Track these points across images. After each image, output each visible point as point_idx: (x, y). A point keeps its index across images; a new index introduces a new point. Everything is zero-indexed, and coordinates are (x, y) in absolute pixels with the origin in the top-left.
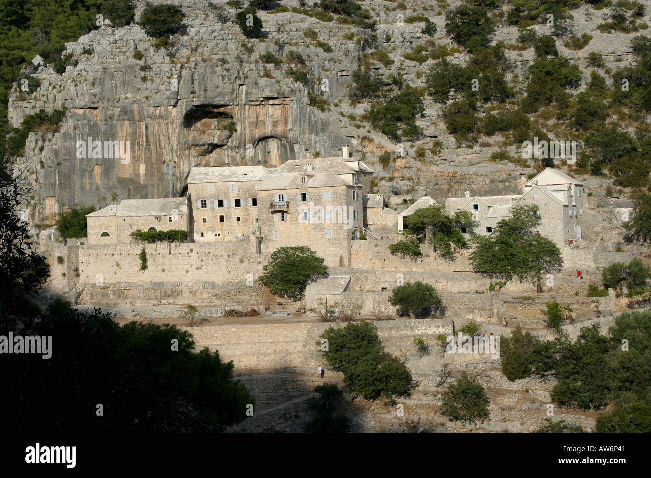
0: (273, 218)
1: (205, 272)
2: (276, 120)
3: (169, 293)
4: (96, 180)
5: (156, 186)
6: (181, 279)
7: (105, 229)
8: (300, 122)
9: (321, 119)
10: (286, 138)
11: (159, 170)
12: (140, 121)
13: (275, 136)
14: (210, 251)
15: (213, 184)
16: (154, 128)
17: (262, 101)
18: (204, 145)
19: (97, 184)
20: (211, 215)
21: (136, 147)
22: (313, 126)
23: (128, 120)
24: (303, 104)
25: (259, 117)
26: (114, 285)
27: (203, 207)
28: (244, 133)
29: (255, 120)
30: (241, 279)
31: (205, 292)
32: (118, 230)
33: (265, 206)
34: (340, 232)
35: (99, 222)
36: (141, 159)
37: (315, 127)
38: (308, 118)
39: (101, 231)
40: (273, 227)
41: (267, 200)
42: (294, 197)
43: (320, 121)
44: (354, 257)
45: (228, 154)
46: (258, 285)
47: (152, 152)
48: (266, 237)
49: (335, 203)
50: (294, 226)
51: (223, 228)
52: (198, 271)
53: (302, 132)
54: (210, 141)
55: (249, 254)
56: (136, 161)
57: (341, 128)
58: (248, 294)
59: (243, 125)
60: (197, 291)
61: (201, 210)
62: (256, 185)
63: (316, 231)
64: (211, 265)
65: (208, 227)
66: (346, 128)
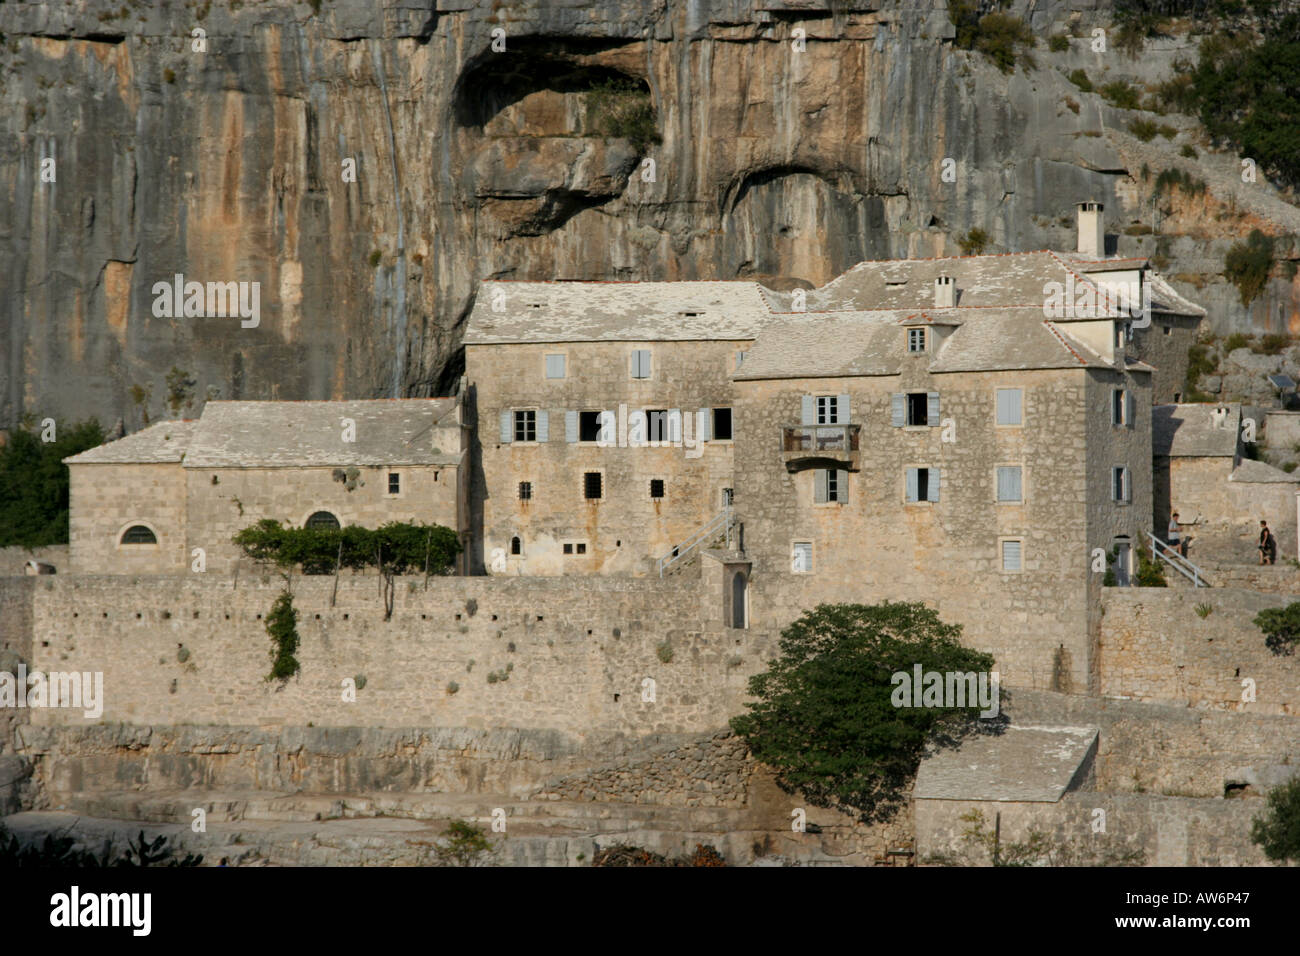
0: (792, 486)
1: (520, 690)
2: (816, 101)
3: (380, 769)
4: (112, 321)
5: (343, 349)
6: (426, 718)
7: (141, 514)
8: (913, 111)
9: (996, 98)
10: (855, 173)
11: (357, 288)
12: (286, 93)
13: (809, 163)
14: (546, 610)
15: (564, 349)
16: (340, 122)
17: (765, 26)
18: (530, 195)
19: (113, 338)
20: (551, 469)
21: (270, 193)
22: (964, 128)
23: (242, 89)
24: (925, 37)
25: (752, 87)
26: (168, 735)
27: (520, 437)
28: (688, 150)
29: (735, 99)
30: (660, 725)
31: (521, 771)
32: (192, 518)
33: (764, 438)
34: (1058, 552)
35: (118, 484)
36: (286, 242)
37: (972, 131)
38: (942, 95)
39: (123, 521)
40: (793, 524)
41: (770, 414)
42: (878, 405)
43: (991, 105)
44: (1115, 653)
45: (624, 232)
46: (725, 748)
47: (331, 218)
48: (763, 562)
49: (1042, 436)
50: (876, 520)
51: (595, 521)
52: (496, 686)
53: (917, 151)
54: (557, 178)
55: (694, 627)
56: (266, 250)
57: (1078, 135)
58: (687, 786)
59: (686, 117)
60: (489, 765)
61: (514, 449)
62: (729, 358)
63: (962, 543)
64: (544, 667)
65: (540, 517)
66: (1098, 135)
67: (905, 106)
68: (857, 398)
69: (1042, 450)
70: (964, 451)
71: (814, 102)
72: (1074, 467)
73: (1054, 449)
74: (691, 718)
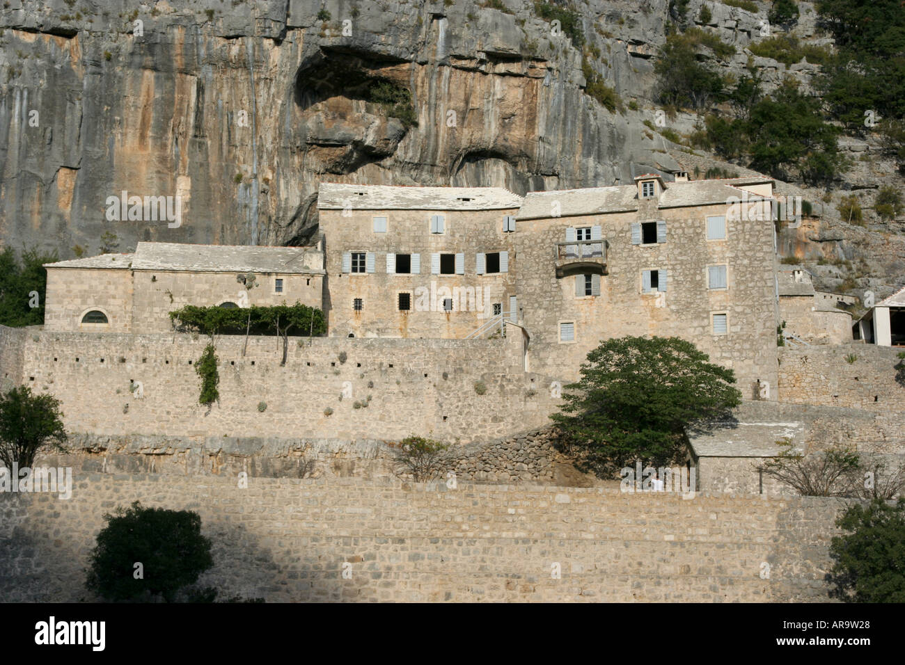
0: (559, 287)
1: (377, 414)
2: (509, 111)
3: (278, 465)
4: (61, 205)
5: (219, 230)
6: (310, 432)
7: (97, 303)
8: (565, 124)
9: (608, 125)
10: (529, 158)
11: (226, 196)
12: (185, 72)
13: (502, 150)
14: (395, 360)
15: (386, 214)
16: (219, 92)
17: (482, 62)
18: (341, 144)
19: (61, 216)
20: (376, 291)
21: (170, 135)
22: (592, 138)
23: (154, 69)
24: (571, 82)
25: (472, 99)
26: (121, 442)
27: (354, 270)
28: (433, 132)
29: (462, 104)
30: (476, 437)
31: (380, 466)
32: (137, 303)
33: (538, 256)
34: (754, 320)
35: (82, 283)
36: (180, 164)
37: (596, 140)
38: (580, 117)
39: (84, 307)
40: (560, 311)
41: (543, 241)
42: (621, 232)
43: (606, 128)
44: (789, 389)
45: (393, 178)
46: (536, 442)
47: (210, 153)
48: (537, 337)
49: (740, 245)
50: (620, 305)
51: (405, 325)
52: (359, 411)
53: (567, 147)
54: (359, 135)
55: (501, 370)
56: (167, 168)
57: (654, 151)
58: (510, 467)
59: (432, 113)
60: (356, 462)
61: (351, 277)
62: (498, 221)
63: (683, 317)
64: (394, 399)
65: (367, 321)
66: (664, 152)
67: (559, 121)
68: (606, 227)
69: (740, 254)
70: (684, 258)
71: (507, 112)
72: (764, 264)
73: (748, 253)
74: (499, 432)
